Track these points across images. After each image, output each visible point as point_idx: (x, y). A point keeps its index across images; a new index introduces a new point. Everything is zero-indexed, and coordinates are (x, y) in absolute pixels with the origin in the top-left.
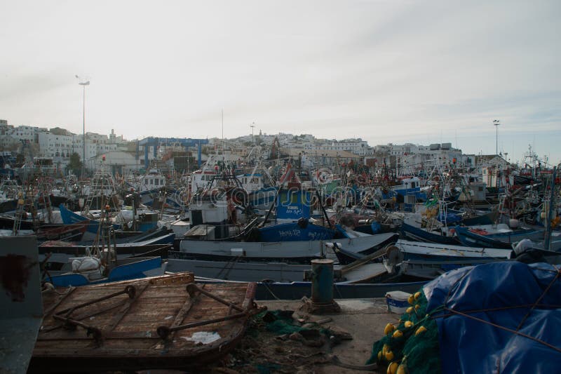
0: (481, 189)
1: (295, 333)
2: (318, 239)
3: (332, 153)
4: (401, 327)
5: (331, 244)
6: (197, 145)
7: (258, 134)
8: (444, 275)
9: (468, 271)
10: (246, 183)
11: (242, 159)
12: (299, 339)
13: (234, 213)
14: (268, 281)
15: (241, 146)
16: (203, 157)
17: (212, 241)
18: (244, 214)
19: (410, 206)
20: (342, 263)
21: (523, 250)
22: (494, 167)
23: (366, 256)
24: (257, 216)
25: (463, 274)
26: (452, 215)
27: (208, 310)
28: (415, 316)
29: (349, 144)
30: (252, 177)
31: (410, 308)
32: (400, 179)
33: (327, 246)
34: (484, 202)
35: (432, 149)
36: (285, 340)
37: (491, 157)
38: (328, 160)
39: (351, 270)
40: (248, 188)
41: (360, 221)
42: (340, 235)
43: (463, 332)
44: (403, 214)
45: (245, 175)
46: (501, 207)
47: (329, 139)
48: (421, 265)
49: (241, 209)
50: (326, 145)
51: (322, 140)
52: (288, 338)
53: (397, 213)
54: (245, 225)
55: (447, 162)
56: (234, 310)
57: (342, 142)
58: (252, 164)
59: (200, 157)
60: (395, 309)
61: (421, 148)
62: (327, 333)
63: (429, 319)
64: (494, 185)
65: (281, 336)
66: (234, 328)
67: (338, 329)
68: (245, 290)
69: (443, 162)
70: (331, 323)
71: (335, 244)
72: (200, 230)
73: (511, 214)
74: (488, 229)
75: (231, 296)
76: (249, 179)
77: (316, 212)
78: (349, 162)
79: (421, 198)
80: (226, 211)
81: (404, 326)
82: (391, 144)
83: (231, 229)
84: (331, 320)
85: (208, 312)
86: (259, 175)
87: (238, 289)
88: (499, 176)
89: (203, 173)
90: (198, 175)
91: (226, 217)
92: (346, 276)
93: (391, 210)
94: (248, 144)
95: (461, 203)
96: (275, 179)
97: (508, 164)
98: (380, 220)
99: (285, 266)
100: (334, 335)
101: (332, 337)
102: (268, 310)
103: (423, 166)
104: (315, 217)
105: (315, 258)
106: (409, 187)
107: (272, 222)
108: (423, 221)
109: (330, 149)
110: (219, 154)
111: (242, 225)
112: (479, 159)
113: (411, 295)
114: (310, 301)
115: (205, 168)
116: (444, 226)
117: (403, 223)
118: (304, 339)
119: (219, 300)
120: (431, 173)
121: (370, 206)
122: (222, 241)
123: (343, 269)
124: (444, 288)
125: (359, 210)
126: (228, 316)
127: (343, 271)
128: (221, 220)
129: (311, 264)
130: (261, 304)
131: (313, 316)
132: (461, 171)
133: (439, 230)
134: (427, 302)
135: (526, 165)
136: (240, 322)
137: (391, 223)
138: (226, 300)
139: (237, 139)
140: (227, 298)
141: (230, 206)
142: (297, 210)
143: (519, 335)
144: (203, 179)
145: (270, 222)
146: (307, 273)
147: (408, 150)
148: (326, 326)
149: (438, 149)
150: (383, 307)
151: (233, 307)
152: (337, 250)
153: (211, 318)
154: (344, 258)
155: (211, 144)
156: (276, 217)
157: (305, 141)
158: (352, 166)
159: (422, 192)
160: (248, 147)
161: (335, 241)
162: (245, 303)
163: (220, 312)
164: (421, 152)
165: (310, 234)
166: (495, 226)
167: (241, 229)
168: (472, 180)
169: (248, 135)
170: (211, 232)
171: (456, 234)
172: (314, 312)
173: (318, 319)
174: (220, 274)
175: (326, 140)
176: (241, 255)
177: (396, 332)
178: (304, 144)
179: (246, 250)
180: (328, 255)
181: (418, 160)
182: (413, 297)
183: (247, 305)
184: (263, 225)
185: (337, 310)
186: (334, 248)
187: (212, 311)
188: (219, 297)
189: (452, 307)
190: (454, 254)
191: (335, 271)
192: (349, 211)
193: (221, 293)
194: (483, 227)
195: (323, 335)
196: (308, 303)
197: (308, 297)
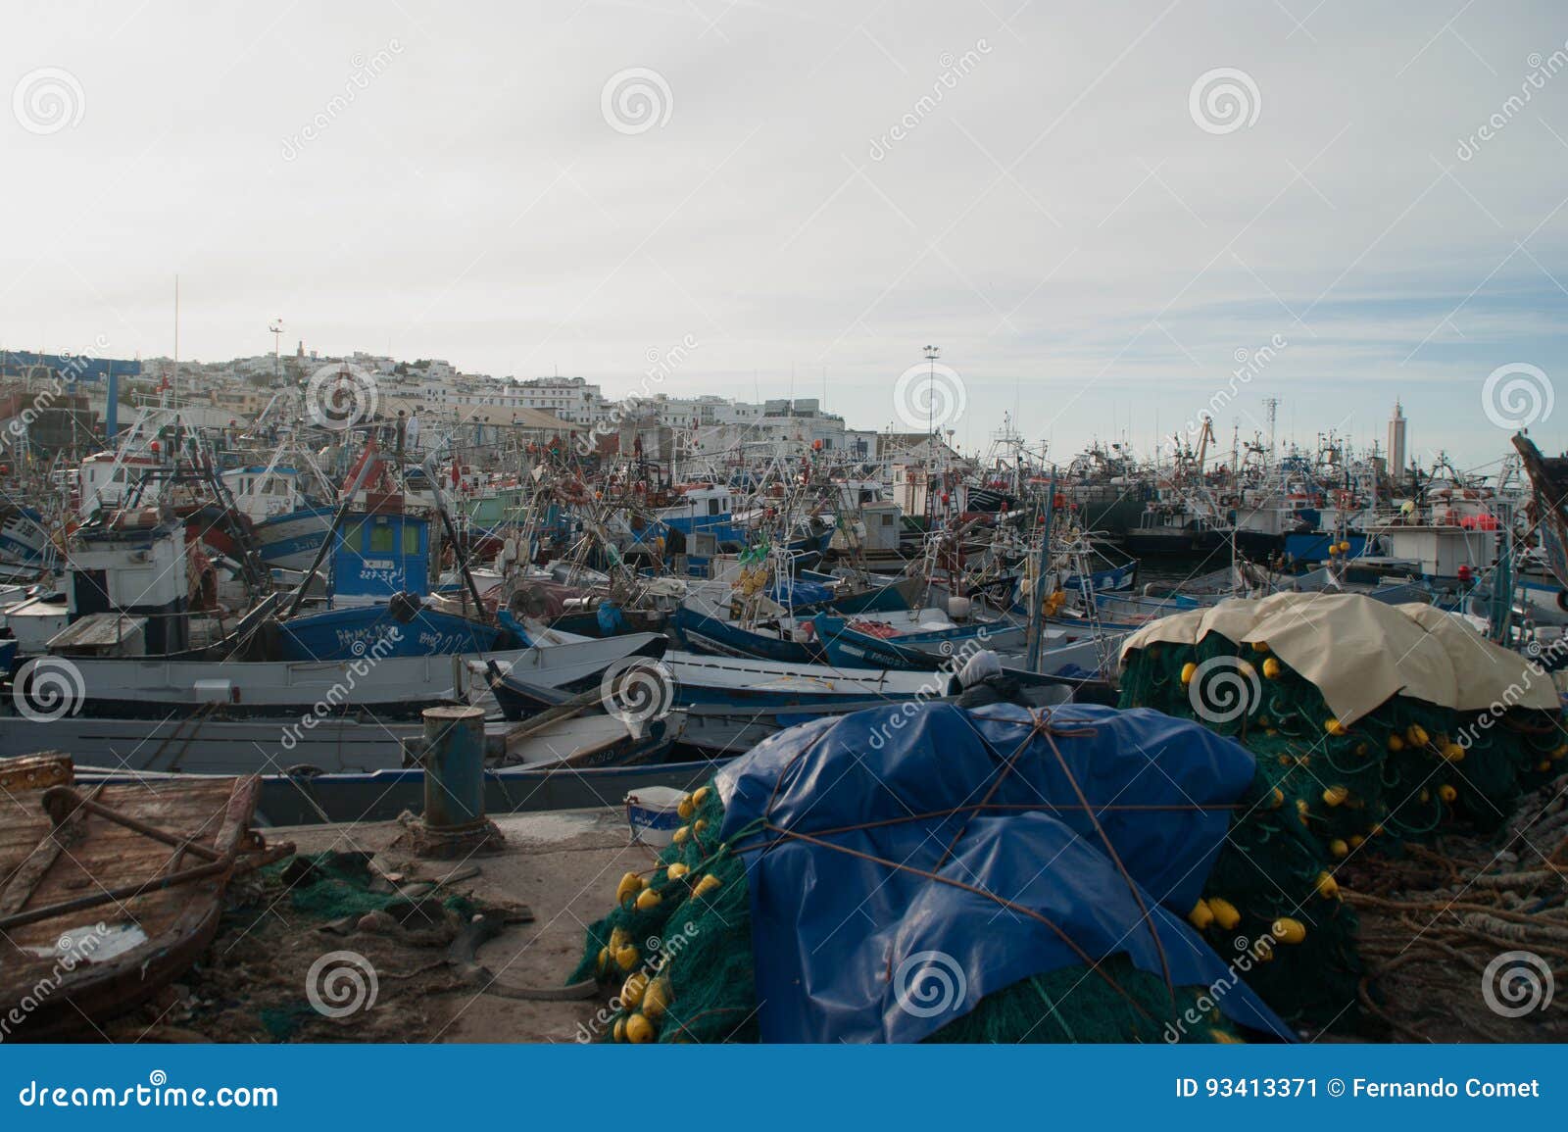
0: (887, 520)
1: (373, 913)
2: (449, 652)
3: (501, 414)
4: (661, 881)
5: (481, 665)
6: (103, 376)
7: (294, 354)
8: (767, 742)
9: (825, 728)
10: (250, 492)
11: (242, 423)
12: (388, 928)
13: (208, 579)
14: (305, 771)
15: (240, 386)
16: (124, 414)
17: (139, 659)
18: (240, 583)
19: (704, 561)
20: (511, 715)
21: (979, 677)
22: (921, 465)
23: (576, 697)
24: (278, 586)
25: (814, 737)
26: (811, 587)
27: (111, 862)
28: (694, 848)
29: (549, 392)
30: (266, 475)
31: (683, 830)
32: (679, 491)
33: (471, 669)
34: (890, 555)
35: (768, 415)
36: (345, 934)
37: (914, 439)
38: (491, 434)
39: (534, 736)
40: (256, 506)
41: (568, 601)
42: (511, 641)
43: (810, 883)
44: (683, 584)
45: (247, 471)
46: (929, 567)
47: (494, 376)
48: (724, 717)
49: (230, 568)
50: (488, 392)
51: (476, 378)
52: (353, 926)
53: (669, 580)
54: (242, 611)
55: (807, 447)
56: (189, 857)
57: (532, 385)
58: (271, 437)
59: (112, 412)
60: (649, 835)
61: (742, 410)
62: (465, 906)
63: (728, 856)
64: (920, 511)
65: (334, 924)
66: (191, 908)
67: (496, 894)
68: (227, 797)
69: (795, 447)
70: (480, 879)
71: (492, 665)
72: (100, 630)
73: (952, 585)
74: (898, 621)
75: (183, 817)
76: (260, 481)
77: (448, 578)
78: (548, 441)
79: (731, 542)
80: (182, 572)
81: (667, 878)
82: (663, 397)
83: (196, 626)
84: (478, 873)
85: (110, 868)
86: (289, 470)
87: (204, 797)
88: (933, 487)
89: (118, 460)
90: (103, 465)
91: (182, 590)
92: (523, 753)
93: (651, 573)
94: (260, 380)
95: (834, 555)
96: (338, 483)
97: (956, 457)
98: (619, 599)
99: (348, 726)
100: (483, 912)
101: (478, 917)
102: (299, 852)
103: (741, 459)
104: (446, 591)
105: (435, 703)
106: (702, 510)
107: (320, 606)
108: (734, 601)
109: (497, 402)
110: (171, 405)
111: (234, 613)
112: (886, 442)
113: (686, 796)
114: (420, 823)
115: (126, 446)
116: (787, 616)
117: (681, 608)
118: (399, 927)
119: (146, 831)
120: (765, 477)
121: (595, 560)
122: (167, 659)
123: (513, 732)
124: (764, 773)
125: (567, 572)
126: (170, 874)
127: (513, 738)
128: (165, 598)
129: (420, 718)
130: (274, 837)
131: (428, 864)
132: (838, 472)
133: (773, 625)
134: (723, 812)
135: (999, 462)
136: (205, 891)
137: (648, 606)
138: (168, 830)
139: (231, 363)
140: (171, 825)
141: (196, 559)
142: (390, 572)
143: (937, 881)
144: (119, 478)
145: (313, 604)
146: (410, 745)
147: (706, 412)
148: (462, 890)
149: (783, 414)
150: (617, 829)
151: (188, 849)
152: (497, 681)
153: (119, 886)
154: (517, 703)
155: (150, 377)
156: (330, 591)
157: (430, 380)
158: (557, 453)
159: (736, 525)
160: (263, 390)
161: (491, 656)
162: (226, 835)
163: (147, 866)
164: (742, 419)
165: (424, 637)
166: (914, 615)
167: (229, 624)
168: (865, 496)
169: (263, 353)
170: (134, 634)
171: (815, 637)
172: (431, 854)
173: (442, 871)
174: (157, 754)
175: (488, 379)
176: (227, 699)
177: (645, 895)
178: (424, 387)
179: (240, 685)
180: (474, 696)
181: (733, 441)
182: (690, 799)
183: (229, 841)
184: (292, 613)
185: (497, 845)
186: (488, 677)
187: (124, 865)
188: (145, 823)
189: (784, 821)
190: (810, 687)
191: (490, 738)
192: (537, 573)
193: (154, 809)
194: (884, 617)
195: (454, 913)
196: (415, 830)
197: (417, 811)
